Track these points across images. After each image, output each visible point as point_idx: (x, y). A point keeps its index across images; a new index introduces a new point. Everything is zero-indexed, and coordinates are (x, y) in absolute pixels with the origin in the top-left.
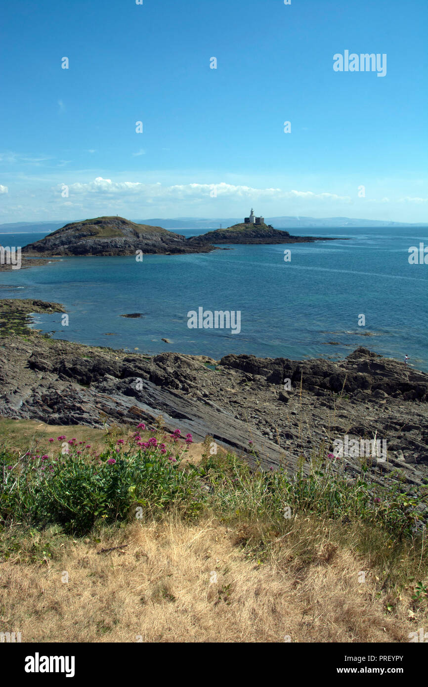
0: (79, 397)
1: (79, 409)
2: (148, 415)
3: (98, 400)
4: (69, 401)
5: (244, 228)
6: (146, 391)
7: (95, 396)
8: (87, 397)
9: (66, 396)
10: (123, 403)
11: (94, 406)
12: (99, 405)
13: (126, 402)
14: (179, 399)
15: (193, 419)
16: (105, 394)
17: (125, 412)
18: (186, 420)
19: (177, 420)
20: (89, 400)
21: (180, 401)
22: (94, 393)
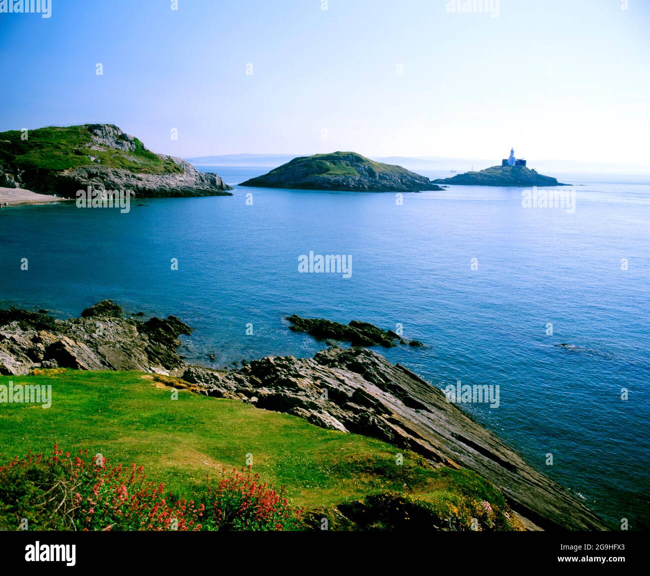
0: (295, 368)
1: (294, 385)
2: (377, 400)
3: (317, 374)
4: (283, 373)
5: (501, 171)
6: (376, 368)
7: (313, 368)
8: (304, 369)
9: (278, 365)
10: (347, 381)
11: (312, 382)
12: (318, 382)
13: (350, 380)
14: (415, 382)
15: (432, 411)
16: (326, 367)
17: (350, 394)
18: (425, 412)
19: (411, 411)
20: (307, 374)
21: (416, 385)
22: (313, 365)
